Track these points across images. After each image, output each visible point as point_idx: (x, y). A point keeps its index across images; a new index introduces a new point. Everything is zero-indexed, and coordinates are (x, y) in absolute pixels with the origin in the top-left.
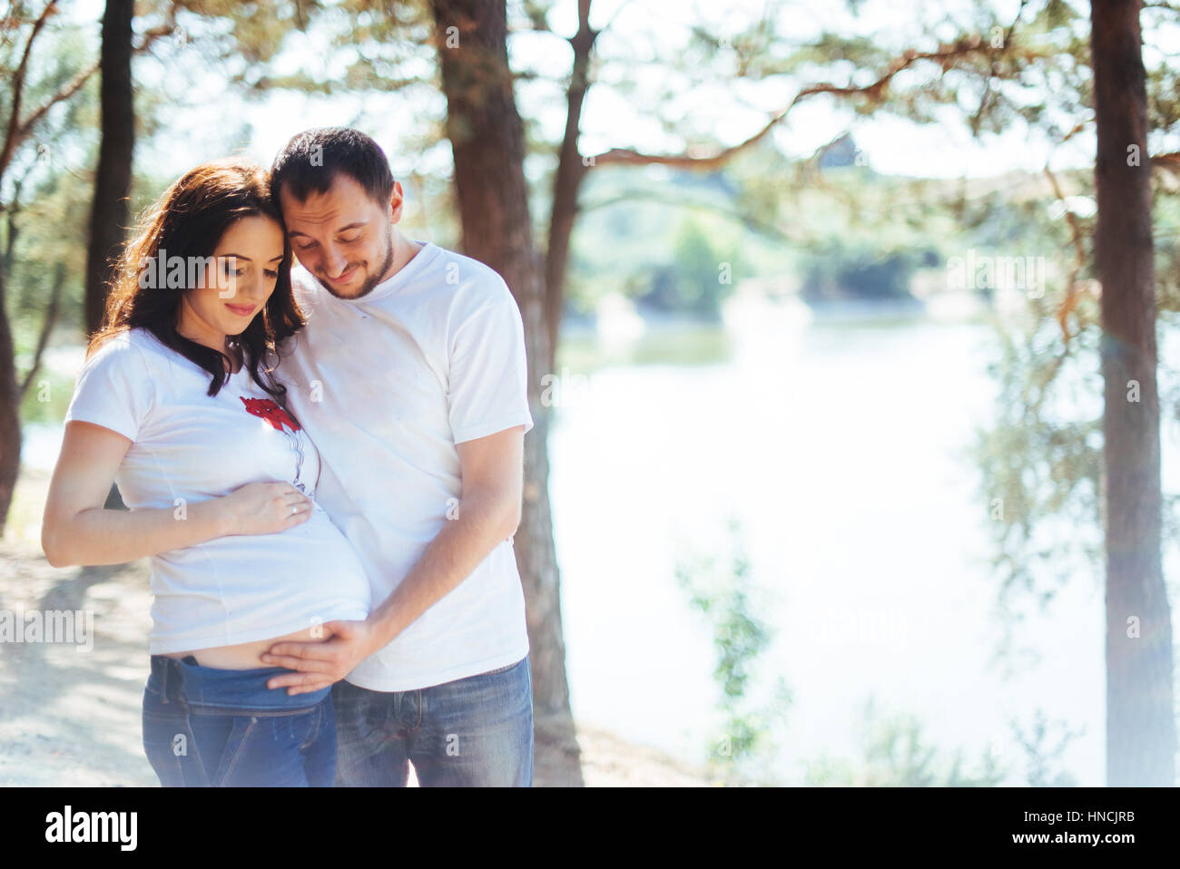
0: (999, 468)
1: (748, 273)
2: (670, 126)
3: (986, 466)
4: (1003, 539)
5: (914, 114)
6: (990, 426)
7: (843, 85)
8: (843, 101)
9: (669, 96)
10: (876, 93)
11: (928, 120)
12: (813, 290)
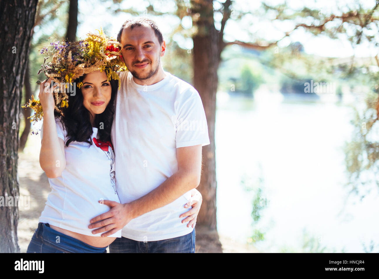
0: (351, 154)
1: (263, 82)
2: (251, 34)
3: (347, 154)
4: (350, 177)
5: (332, 36)
6: (349, 141)
7: (309, 25)
8: (308, 30)
9: (252, 24)
10: (321, 28)
11: (336, 38)
12: (285, 89)
